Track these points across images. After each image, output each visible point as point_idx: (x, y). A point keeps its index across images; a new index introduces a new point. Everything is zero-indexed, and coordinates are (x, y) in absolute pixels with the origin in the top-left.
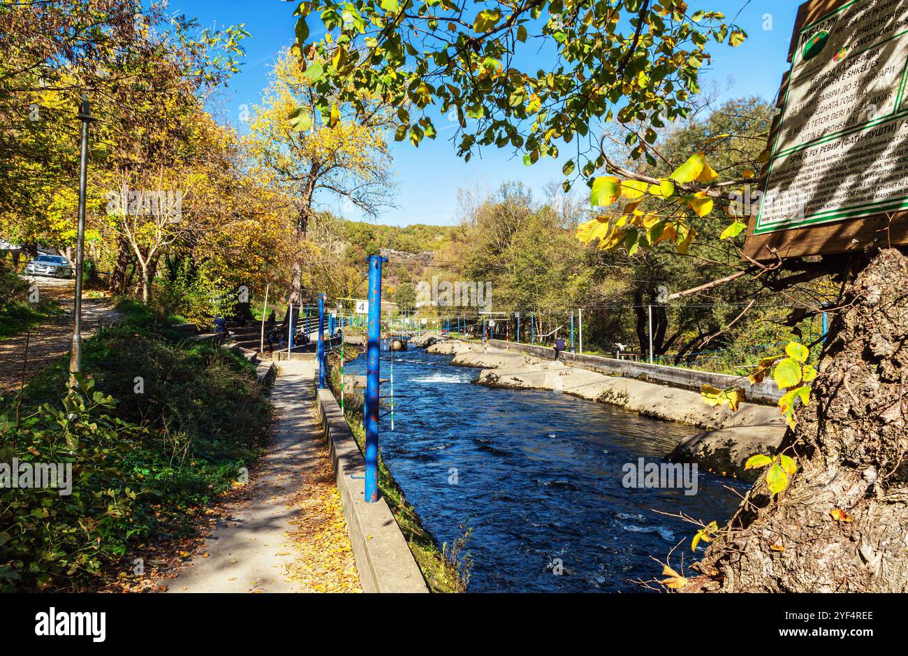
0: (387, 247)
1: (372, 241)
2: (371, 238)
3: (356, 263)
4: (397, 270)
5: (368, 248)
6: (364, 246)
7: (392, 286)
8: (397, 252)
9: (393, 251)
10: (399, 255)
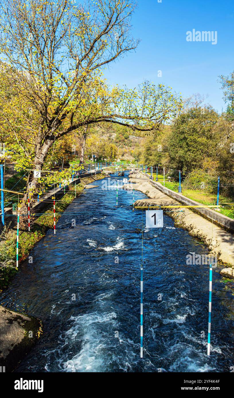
0: (132, 135)
1: (126, 133)
2: (126, 131)
3: (120, 141)
4: (135, 144)
5: (125, 136)
6: (123, 135)
7: (133, 150)
8: (136, 137)
9: (134, 137)
10: (136, 138)
